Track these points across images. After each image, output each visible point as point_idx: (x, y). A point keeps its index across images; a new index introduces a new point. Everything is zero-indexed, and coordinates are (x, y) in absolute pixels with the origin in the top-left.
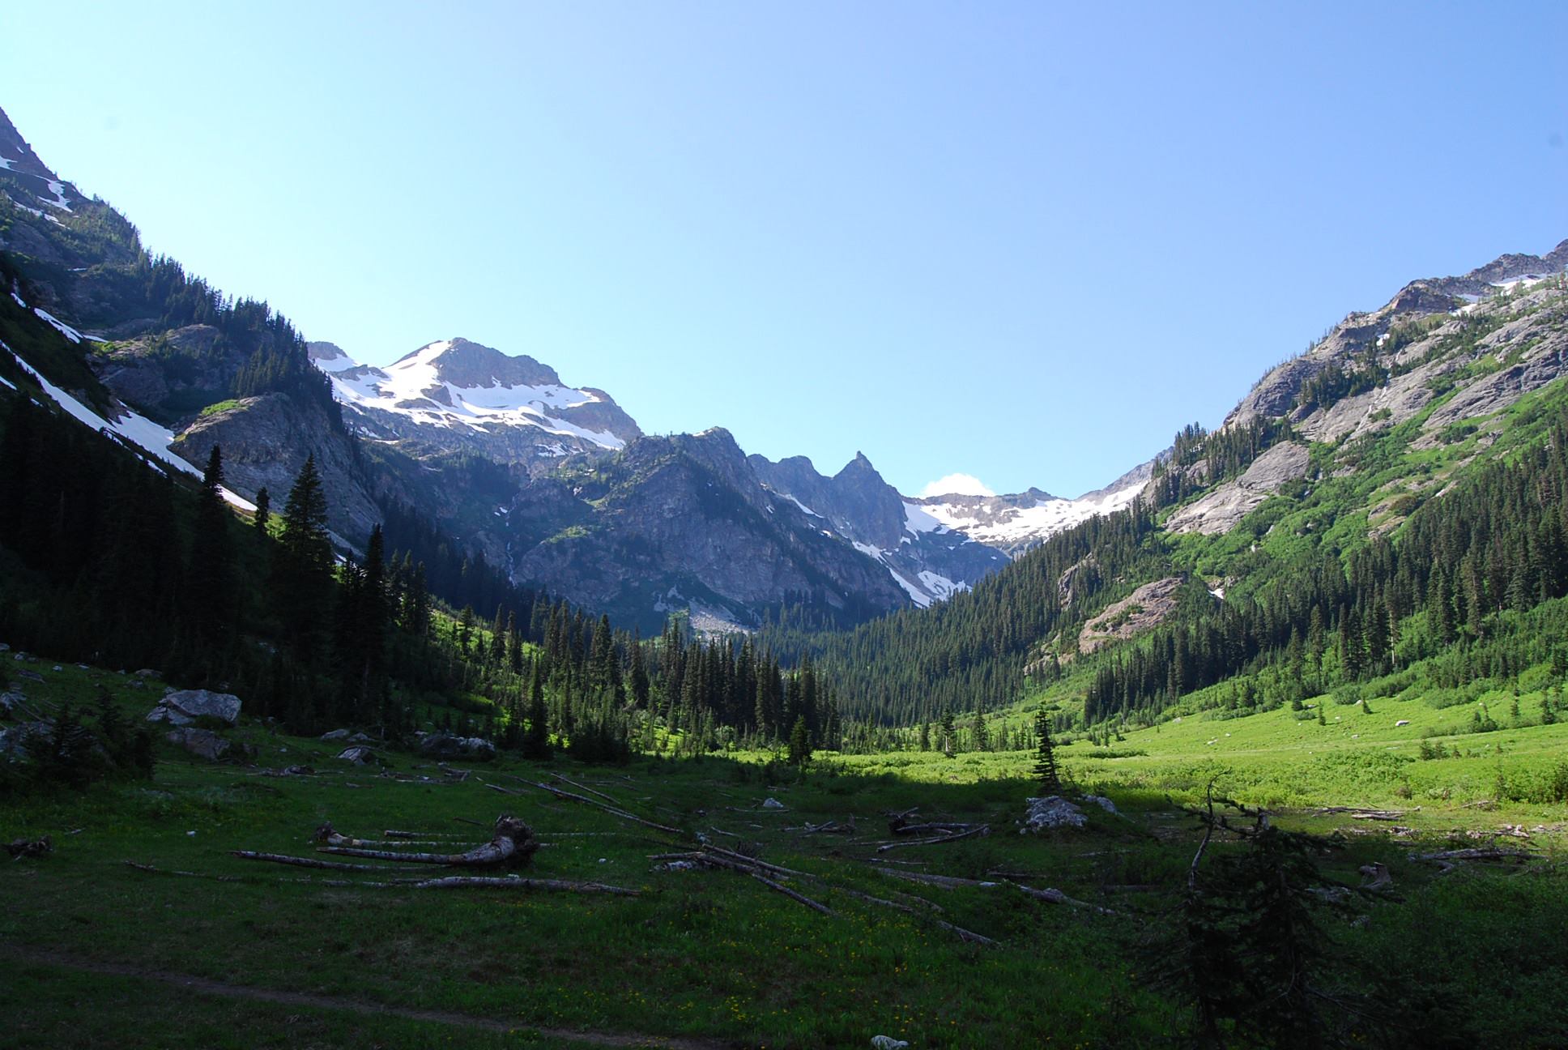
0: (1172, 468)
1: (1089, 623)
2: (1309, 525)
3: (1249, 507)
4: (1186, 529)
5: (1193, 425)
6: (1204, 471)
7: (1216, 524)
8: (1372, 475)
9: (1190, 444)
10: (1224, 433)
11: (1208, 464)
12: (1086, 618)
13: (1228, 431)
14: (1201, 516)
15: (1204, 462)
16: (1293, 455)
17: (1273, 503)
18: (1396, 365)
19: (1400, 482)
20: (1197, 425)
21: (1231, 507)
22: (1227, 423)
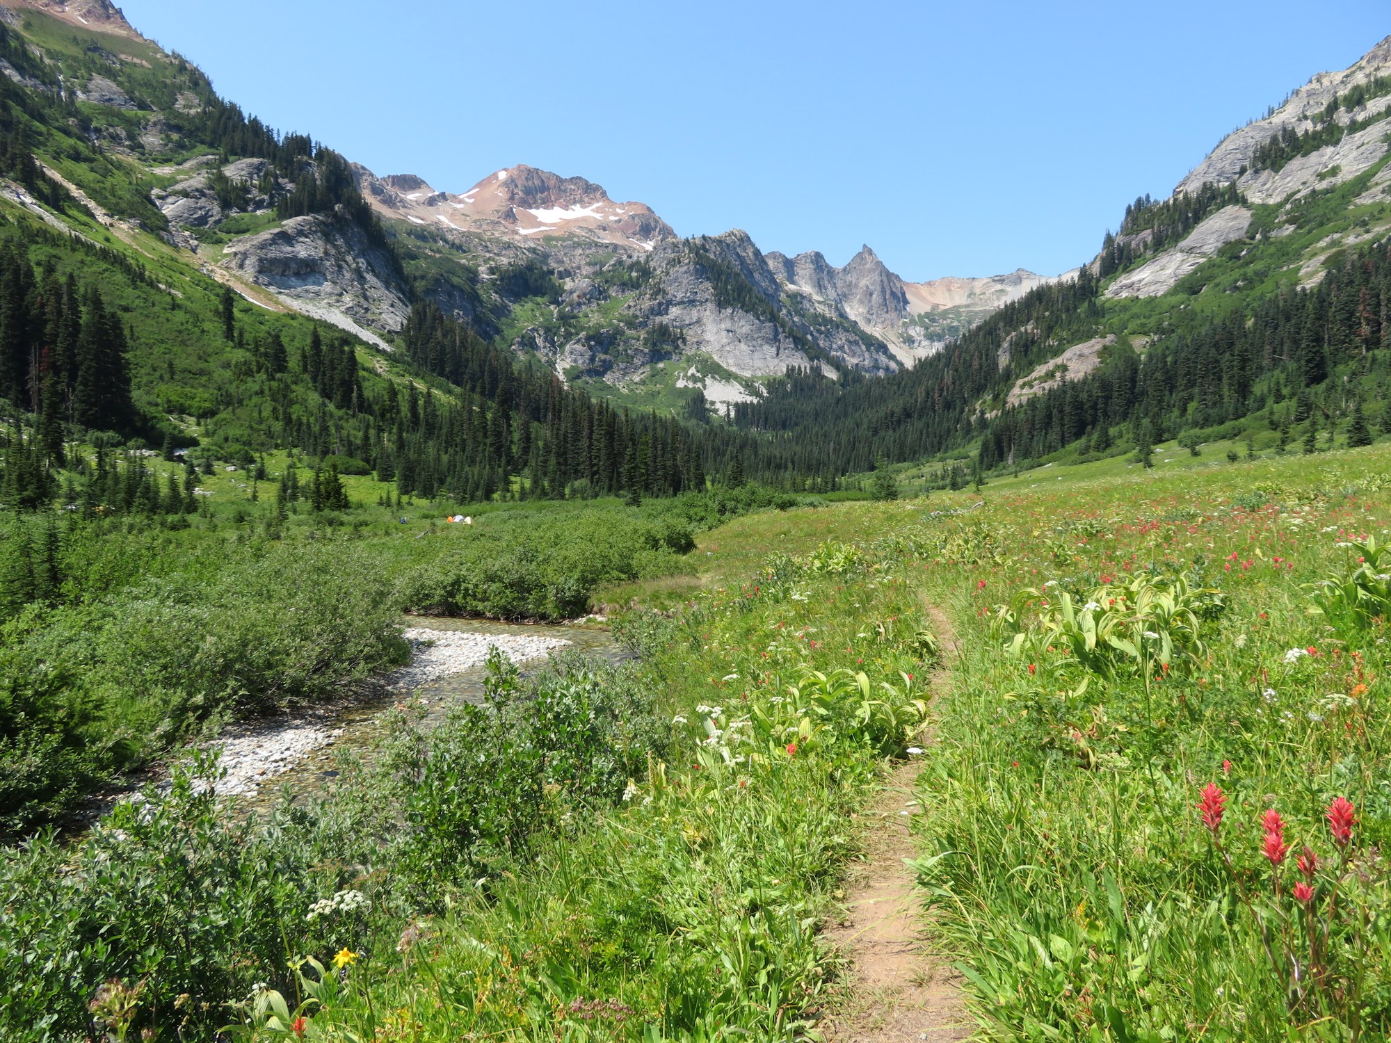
0: (1120, 240)
1: (1020, 382)
2: (1239, 283)
3: (1187, 269)
4: (1124, 294)
5: (1144, 197)
6: (1149, 239)
7: (1153, 288)
8: (1310, 232)
9: (1139, 214)
10: (1171, 202)
11: (1153, 233)
12: (1017, 377)
13: (1175, 200)
14: (1140, 281)
15: (1149, 231)
16: (1236, 218)
17: (1211, 265)
18: (1353, 122)
19: (1336, 236)
20: (1148, 197)
21: (1169, 271)
22: (1176, 193)
